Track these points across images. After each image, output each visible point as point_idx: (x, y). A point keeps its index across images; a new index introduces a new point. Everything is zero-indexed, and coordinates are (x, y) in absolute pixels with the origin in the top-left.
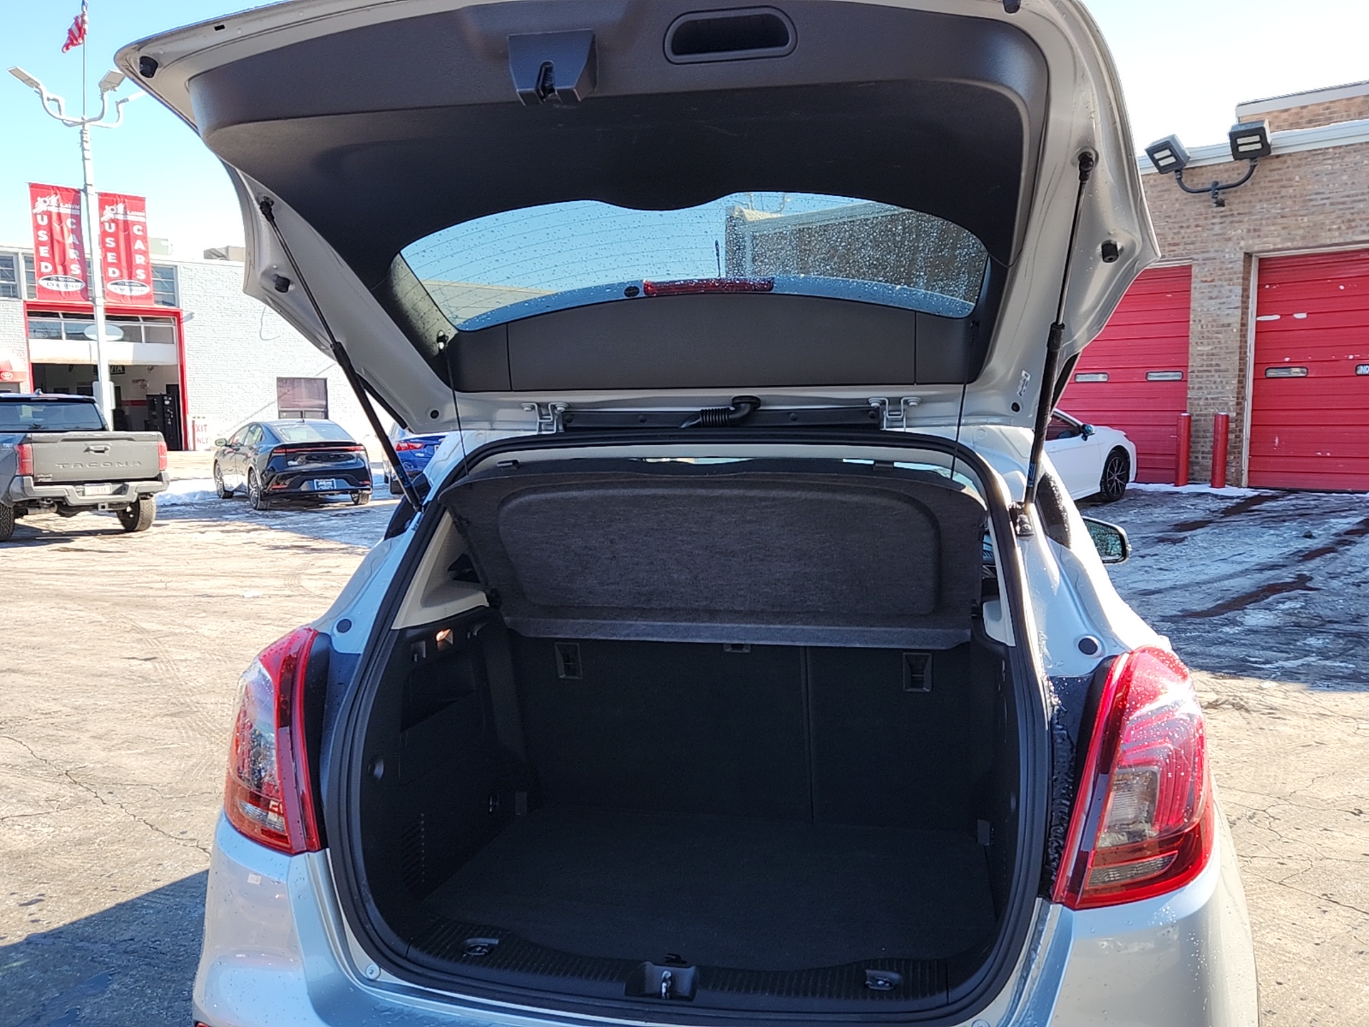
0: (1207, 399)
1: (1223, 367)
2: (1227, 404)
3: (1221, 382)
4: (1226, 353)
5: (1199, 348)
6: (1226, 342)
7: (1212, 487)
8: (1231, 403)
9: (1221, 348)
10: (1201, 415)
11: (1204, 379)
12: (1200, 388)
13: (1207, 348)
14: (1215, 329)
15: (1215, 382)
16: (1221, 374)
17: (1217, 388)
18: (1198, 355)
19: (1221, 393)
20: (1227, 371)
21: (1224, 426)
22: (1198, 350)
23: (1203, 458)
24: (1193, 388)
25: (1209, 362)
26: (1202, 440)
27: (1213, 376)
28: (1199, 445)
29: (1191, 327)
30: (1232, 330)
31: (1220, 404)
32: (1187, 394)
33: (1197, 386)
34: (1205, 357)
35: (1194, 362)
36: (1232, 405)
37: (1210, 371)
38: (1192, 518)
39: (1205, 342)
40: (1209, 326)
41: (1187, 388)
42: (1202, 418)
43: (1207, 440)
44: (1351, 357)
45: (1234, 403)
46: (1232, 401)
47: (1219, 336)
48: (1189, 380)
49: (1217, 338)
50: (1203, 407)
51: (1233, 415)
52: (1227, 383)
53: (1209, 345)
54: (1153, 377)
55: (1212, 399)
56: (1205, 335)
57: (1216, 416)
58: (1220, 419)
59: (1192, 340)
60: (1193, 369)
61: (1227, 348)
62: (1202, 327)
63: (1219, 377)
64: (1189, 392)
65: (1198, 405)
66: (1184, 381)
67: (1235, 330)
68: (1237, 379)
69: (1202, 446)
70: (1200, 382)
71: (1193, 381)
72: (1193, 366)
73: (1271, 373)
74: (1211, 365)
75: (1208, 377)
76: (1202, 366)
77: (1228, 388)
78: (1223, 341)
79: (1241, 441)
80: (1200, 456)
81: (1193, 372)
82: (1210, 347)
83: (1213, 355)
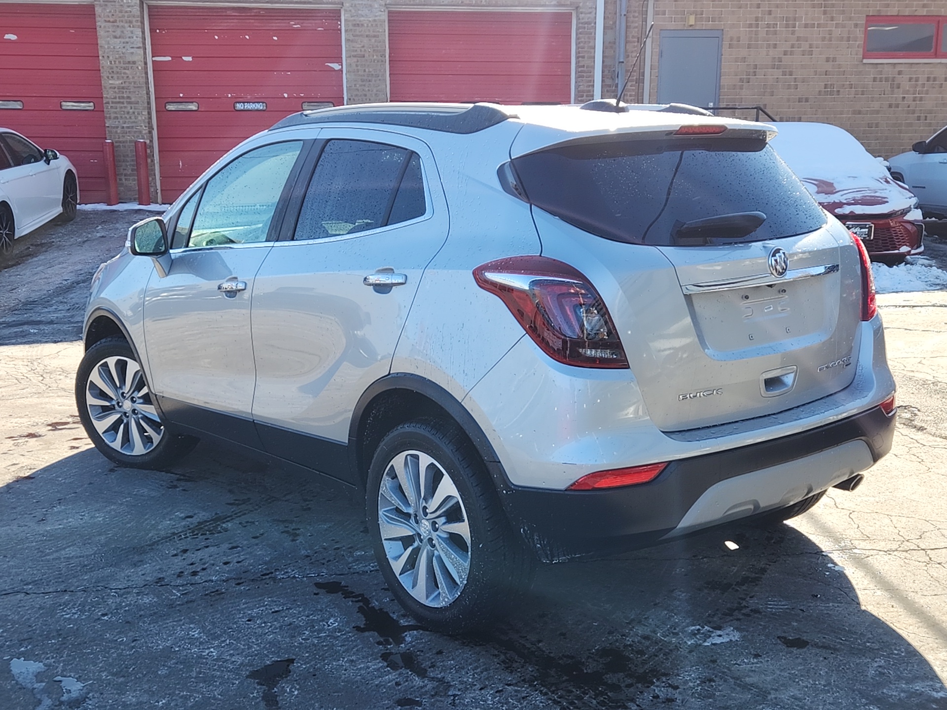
0: (123, 127)
1: (133, 100)
2: (141, 132)
3: (134, 113)
4: (135, 87)
5: (111, 82)
6: (133, 78)
7: (139, 204)
8: (144, 132)
9: (130, 83)
10: (120, 142)
11: (118, 110)
12: (116, 118)
13: (118, 82)
14: (122, 65)
15: (128, 113)
16: (133, 106)
17: (130, 118)
18: (111, 88)
19: (134, 122)
20: (137, 103)
21: (142, 152)
22: (110, 84)
23: (126, 179)
24: (110, 118)
25: (121, 95)
26: (124, 164)
27: (125, 107)
28: (122, 168)
29: (101, 62)
30: (137, 67)
31: (135, 132)
32: (105, 123)
33: (113, 116)
34: (116, 90)
35: (108, 95)
36: (145, 134)
37: (123, 103)
39: (115, 76)
40: (117, 62)
41: (104, 118)
42: (121, 145)
43: (128, 164)
44: (230, 95)
45: (147, 131)
46: (145, 131)
47: (127, 71)
48: (105, 110)
49: (125, 73)
50: (121, 135)
51: (148, 142)
52: (138, 114)
53: (118, 78)
54: (68, 105)
55: (128, 127)
56: (115, 70)
57: (136, 142)
58: (140, 145)
59: (104, 74)
60: (107, 100)
61: (135, 83)
62: (111, 62)
63: (131, 108)
64: (106, 121)
65: (116, 132)
66: (99, 110)
67: (140, 68)
68: (147, 111)
69: (124, 169)
70: (116, 113)
71: (109, 111)
72: (107, 98)
73: (170, 107)
74: (123, 97)
75: (121, 108)
76: (115, 98)
77: (140, 118)
78: (130, 77)
79: (154, 165)
80: (123, 178)
81: (108, 103)
82: (120, 82)
83: (123, 88)
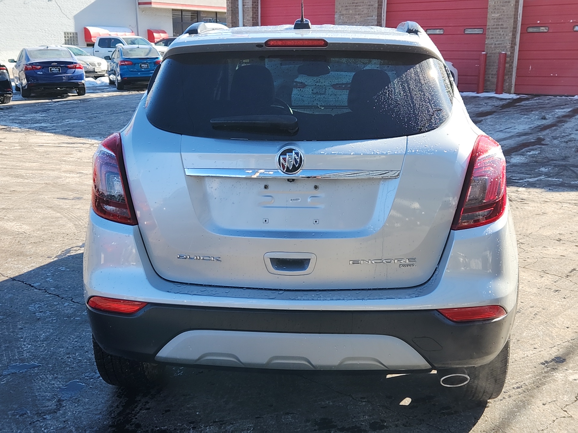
0: (495, 44)
1: (505, 26)
2: (506, 47)
3: (504, 34)
4: (507, 18)
5: (493, 15)
6: (507, 12)
7: (496, 93)
8: (508, 47)
9: (504, 15)
10: (492, 53)
11: (495, 33)
12: (492, 38)
13: (497, 15)
14: (501, 4)
15: (500, 35)
16: (504, 30)
17: (501, 38)
18: (492, 19)
19: (503, 41)
20: (507, 28)
21: (505, 59)
22: (492, 16)
23: (492, 77)
24: (489, 38)
25: (498, 23)
26: (492, 67)
27: (499, 31)
28: (491, 70)
29: (489, 3)
30: (511, 5)
31: (502, 47)
32: (485, 42)
33: (491, 37)
34: (495, 20)
35: (490, 23)
36: (508, 48)
37: (498, 28)
38: (485, 110)
39: (496, 11)
40: (499, 2)
41: (485, 38)
42: (492, 55)
43: (495, 67)
44: (571, 21)
45: (510, 46)
46: (509, 46)
47: (504, 8)
48: (487, 33)
49: (502, 9)
50: (494, 49)
51: (509, 53)
52: (506, 35)
53: (498, 13)
54: (468, 31)
55: (499, 44)
56: (497, 8)
57: (500, 53)
58: (502, 56)
59: (490, 10)
60: (489, 27)
61: (507, 15)
62: (495, 3)
63: (503, 32)
64: (486, 40)
65: (491, 47)
66: (484, 34)
67: (512, 5)
68: (512, 33)
69: (492, 71)
70: (493, 35)
71: (489, 34)
72: (489, 25)
73: (530, 30)
74: (499, 25)
75: (496, 31)
76: (494, 25)
77: (507, 38)
78: (505, 11)
79: (512, 68)
80: (490, 76)
81: (489, 29)
82: (498, 15)
83: (500, 19)
